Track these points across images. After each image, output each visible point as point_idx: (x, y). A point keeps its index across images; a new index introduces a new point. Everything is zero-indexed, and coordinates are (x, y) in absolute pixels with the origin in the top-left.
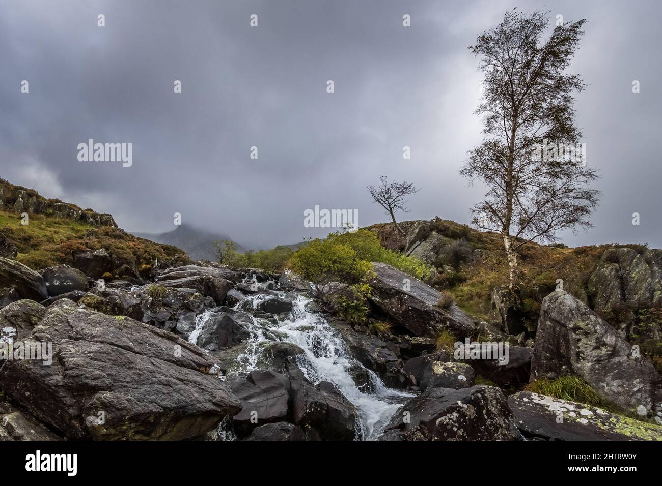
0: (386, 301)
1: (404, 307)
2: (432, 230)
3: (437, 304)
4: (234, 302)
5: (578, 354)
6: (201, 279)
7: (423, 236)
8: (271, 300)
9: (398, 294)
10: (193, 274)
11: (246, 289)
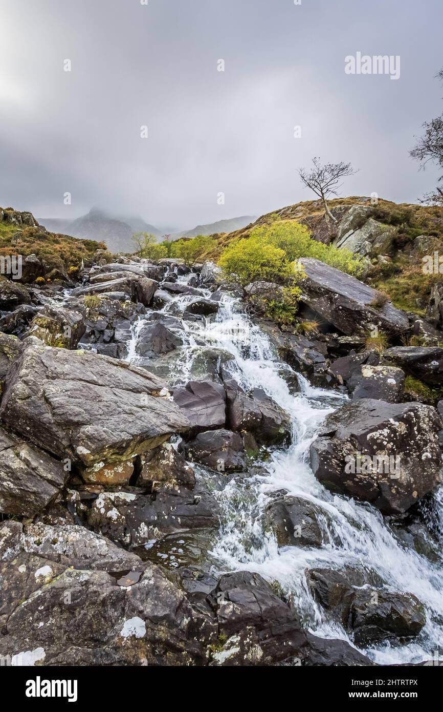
0: (314, 300)
1: (334, 306)
2: (369, 217)
3: (369, 302)
4: (160, 304)
6: (128, 281)
7: (359, 224)
8: (199, 302)
9: (328, 294)
10: (120, 276)
11: (172, 288)
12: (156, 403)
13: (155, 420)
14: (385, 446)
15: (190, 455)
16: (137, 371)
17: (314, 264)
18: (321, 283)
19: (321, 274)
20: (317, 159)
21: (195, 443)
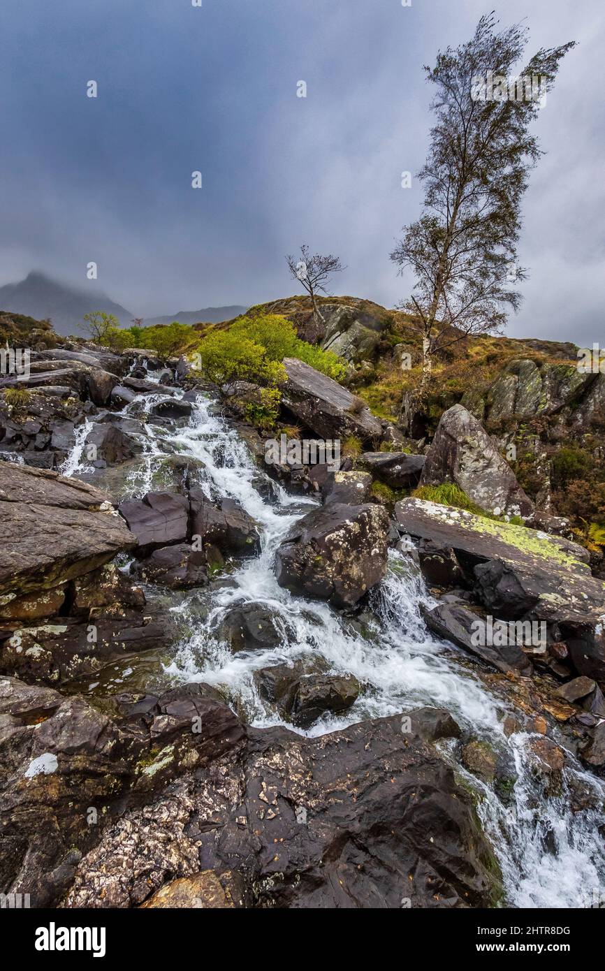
0: (297, 404)
1: (315, 411)
2: (354, 319)
3: (348, 408)
4: (121, 404)
5: (460, 466)
6: (75, 373)
7: (345, 326)
8: (167, 403)
9: (309, 398)
10: (64, 366)
11: (135, 385)
12: (93, 519)
13: (88, 538)
14: (341, 546)
15: (144, 575)
16: (68, 482)
17: (298, 365)
18: (303, 386)
19: (304, 376)
20: (306, 248)
21: (150, 562)
